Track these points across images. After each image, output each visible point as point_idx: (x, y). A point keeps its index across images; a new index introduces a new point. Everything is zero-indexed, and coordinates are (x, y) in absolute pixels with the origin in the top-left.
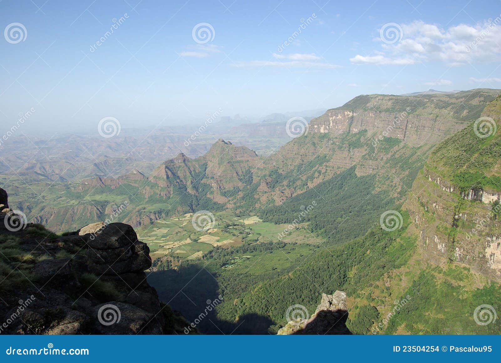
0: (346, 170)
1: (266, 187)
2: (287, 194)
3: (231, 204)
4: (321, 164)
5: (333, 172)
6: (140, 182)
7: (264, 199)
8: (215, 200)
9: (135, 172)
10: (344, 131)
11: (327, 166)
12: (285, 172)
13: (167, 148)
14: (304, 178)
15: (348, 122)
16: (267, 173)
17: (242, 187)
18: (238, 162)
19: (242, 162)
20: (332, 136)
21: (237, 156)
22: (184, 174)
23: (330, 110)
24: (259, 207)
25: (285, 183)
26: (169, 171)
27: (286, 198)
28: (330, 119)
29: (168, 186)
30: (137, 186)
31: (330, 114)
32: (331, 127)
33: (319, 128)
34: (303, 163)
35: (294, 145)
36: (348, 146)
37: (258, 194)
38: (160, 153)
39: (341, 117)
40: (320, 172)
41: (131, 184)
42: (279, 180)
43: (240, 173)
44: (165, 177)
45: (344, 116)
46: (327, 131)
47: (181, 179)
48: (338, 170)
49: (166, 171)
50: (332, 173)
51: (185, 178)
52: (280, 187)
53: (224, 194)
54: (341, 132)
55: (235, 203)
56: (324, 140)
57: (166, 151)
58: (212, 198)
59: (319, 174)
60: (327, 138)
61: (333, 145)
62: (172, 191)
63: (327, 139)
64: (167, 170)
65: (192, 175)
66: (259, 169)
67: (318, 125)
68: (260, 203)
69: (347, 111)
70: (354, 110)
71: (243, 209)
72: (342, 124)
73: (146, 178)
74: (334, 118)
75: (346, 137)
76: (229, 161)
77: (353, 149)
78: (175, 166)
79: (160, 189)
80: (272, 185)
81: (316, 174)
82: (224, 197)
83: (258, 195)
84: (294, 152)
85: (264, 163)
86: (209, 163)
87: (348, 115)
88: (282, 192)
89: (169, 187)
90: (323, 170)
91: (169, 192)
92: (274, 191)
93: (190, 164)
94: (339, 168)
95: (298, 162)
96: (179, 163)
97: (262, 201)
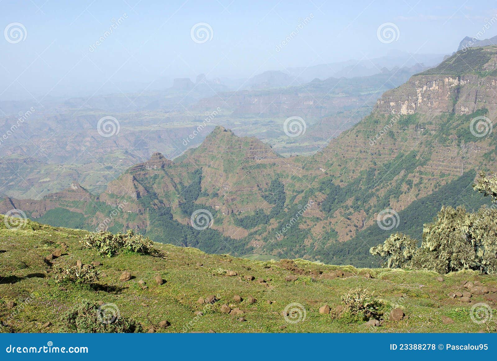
0: (456, 178)
1: (318, 211)
2: (356, 221)
3: (259, 240)
4: (409, 169)
5: (434, 182)
6: (84, 204)
7: (318, 230)
8: (226, 234)
9: (75, 188)
10: (443, 111)
11: (421, 173)
12: (346, 184)
13: (89, 139)
14: (382, 193)
15: (450, 96)
16: (316, 185)
17: (269, 210)
18: (259, 166)
19: (264, 166)
20: (422, 119)
21: (256, 156)
22: (165, 189)
23: (418, 75)
24: (311, 244)
25: (350, 202)
26: (139, 184)
27: (355, 228)
28: (417, 90)
29: (140, 211)
30: (79, 212)
31: (417, 83)
32: (419, 105)
33: (398, 107)
34: (376, 167)
35: (357, 136)
36: (457, 138)
37: (305, 222)
38: (78, 148)
39: (437, 87)
40: (410, 183)
41: (68, 208)
42: (336, 197)
43: (263, 186)
44: (134, 196)
45: (443, 85)
46: (412, 112)
47: (160, 199)
48: (442, 179)
49: (134, 185)
50: (431, 184)
51: (167, 196)
52: (342, 210)
53: (241, 223)
54: (437, 113)
55: (265, 239)
56: (408, 127)
57: (88, 144)
58: (221, 230)
59: (408, 186)
60: (413, 123)
61: (426, 136)
62: (148, 219)
63: (414, 126)
64: (136, 183)
65: (177, 190)
66: (295, 178)
67: (397, 102)
68: (312, 238)
69: (448, 78)
70: (461, 75)
71: (285, 249)
72: (440, 98)
73: (96, 198)
74: (425, 88)
75: (448, 121)
76: (243, 165)
77: (466, 142)
78: (147, 176)
79: (126, 216)
80: (328, 206)
81: (404, 187)
82: (240, 229)
83: (305, 224)
84: (358, 149)
85: (303, 168)
86: (205, 169)
87: (451, 85)
88: (348, 219)
89: (142, 214)
90: (415, 179)
91: (143, 222)
92: (332, 217)
93: (172, 172)
94: (442, 175)
95: (365, 166)
96: (153, 170)
97: (314, 234)
